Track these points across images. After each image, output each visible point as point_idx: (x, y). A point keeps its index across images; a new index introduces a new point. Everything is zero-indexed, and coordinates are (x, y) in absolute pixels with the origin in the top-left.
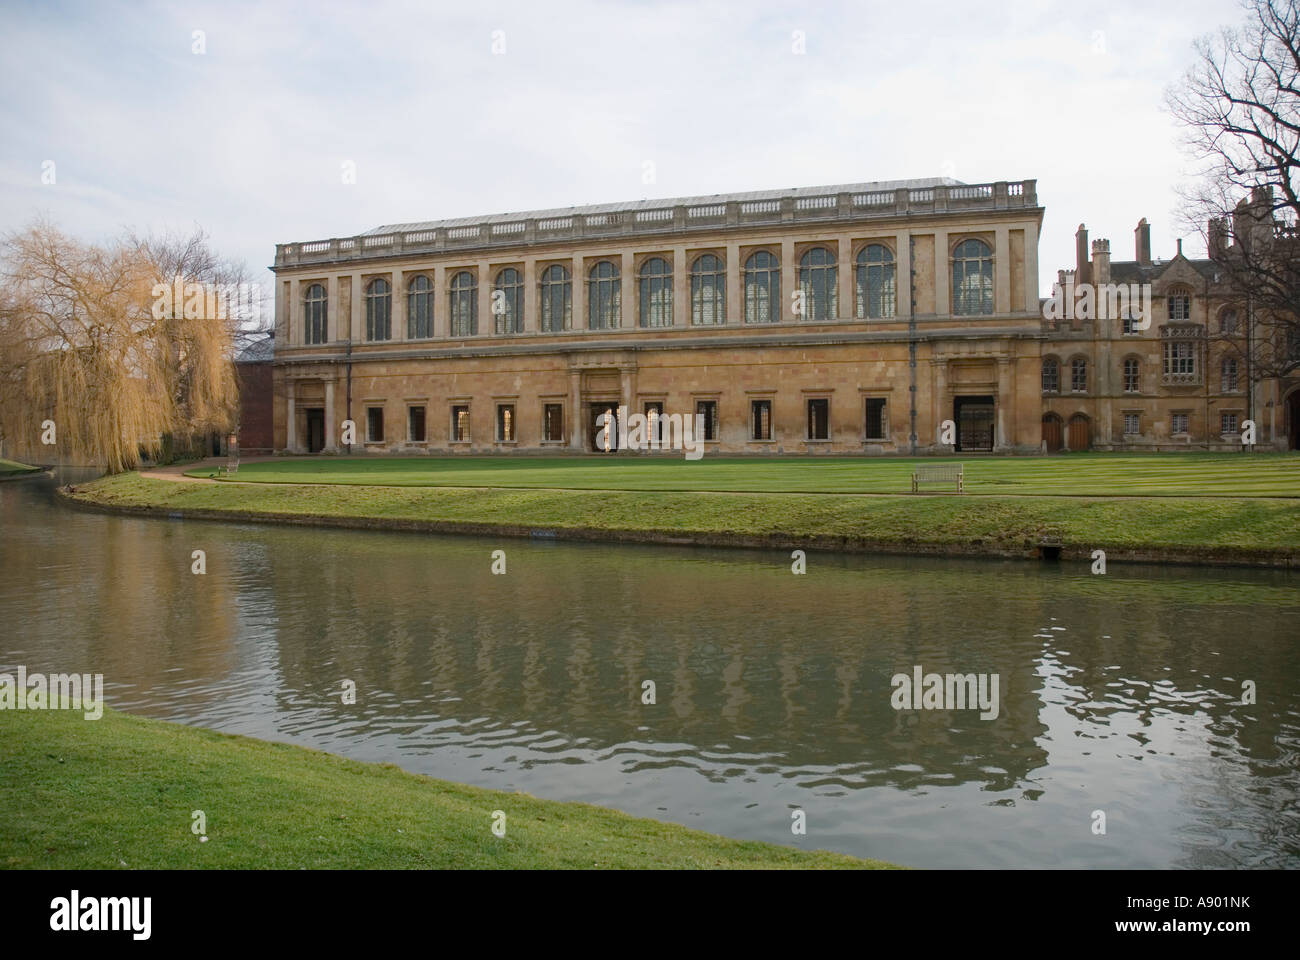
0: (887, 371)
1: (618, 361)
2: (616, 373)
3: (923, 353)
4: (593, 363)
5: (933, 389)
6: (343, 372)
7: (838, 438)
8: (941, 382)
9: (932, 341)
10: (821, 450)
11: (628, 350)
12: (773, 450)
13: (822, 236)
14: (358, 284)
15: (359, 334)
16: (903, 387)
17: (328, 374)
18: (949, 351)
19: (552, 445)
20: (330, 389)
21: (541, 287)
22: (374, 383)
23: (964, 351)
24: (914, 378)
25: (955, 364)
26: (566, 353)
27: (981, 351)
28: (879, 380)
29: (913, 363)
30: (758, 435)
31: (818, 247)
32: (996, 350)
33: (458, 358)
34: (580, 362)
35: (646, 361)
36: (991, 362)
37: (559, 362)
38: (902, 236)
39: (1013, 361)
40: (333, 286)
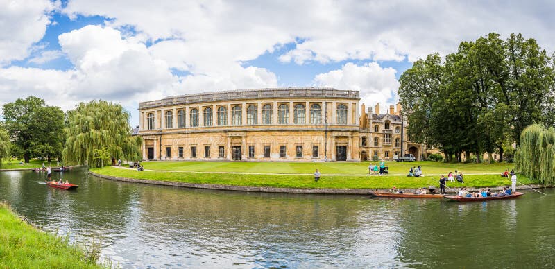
0: (319, 139)
1: (241, 134)
2: (240, 137)
3: (329, 134)
4: (234, 134)
5: (331, 144)
6: (159, 137)
7: (305, 157)
8: (334, 142)
9: (332, 131)
10: (301, 160)
11: (245, 131)
12: (286, 160)
13: (301, 101)
14: (163, 113)
15: (163, 127)
16: (323, 144)
17: (155, 138)
18: (336, 134)
19: (221, 158)
20: (155, 142)
21: (218, 113)
22: (168, 141)
23: (340, 134)
24: (326, 141)
25: (337, 137)
26: (225, 132)
27: (344, 134)
28: (317, 141)
29: (326, 137)
30: (282, 155)
31: (300, 104)
32: (348, 134)
33: (193, 133)
34: (230, 134)
35: (249, 134)
36: (346, 137)
37: (223, 134)
38: (324, 102)
39: (352, 137)
40: (156, 113)
